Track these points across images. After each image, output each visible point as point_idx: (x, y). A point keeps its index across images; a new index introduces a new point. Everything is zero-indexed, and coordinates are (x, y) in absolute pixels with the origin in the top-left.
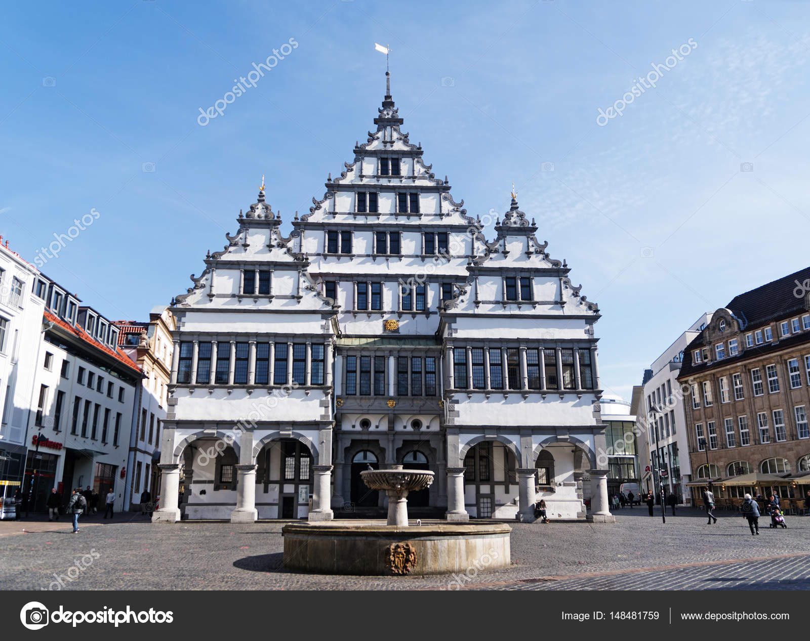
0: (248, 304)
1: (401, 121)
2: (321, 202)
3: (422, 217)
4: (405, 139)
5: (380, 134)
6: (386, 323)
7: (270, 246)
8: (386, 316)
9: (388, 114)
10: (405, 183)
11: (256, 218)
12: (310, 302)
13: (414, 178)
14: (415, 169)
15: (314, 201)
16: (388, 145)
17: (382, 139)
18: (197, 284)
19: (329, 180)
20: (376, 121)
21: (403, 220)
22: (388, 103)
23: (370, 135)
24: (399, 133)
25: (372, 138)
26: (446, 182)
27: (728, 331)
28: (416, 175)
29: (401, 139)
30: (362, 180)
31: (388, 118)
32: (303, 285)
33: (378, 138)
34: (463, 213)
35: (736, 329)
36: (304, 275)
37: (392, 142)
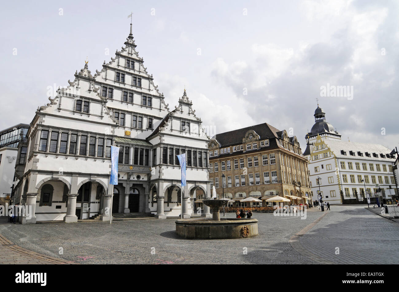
0: (77, 116)
1: (136, 46)
2: (101, 73)
3: (142, 89)
4: (137, 54)
5: (127, 49)
6: (126, 132)
7: (90, 91)
8: (126, 129)
9: (131, 42)
10: (136, 73)
11: (84, 76)
12: (107, 119)
13: (140, 72)
14: (141, 68)
15: (97, 71)
16: (130, 55)
17: (127, 52)
18: (52, 102)
19: (104, 63)
20: (125, 43)
21: (134, 89)
22: (131, 37)
23: (122, 48)
24: (135, 51)
25: (123, 50)
26: (152, 77)
27: (215, 147)
28: (141, 71)
29: (135, 54)
30: (118, 67)
31: (131, 44)
32: (104, 111)
33: (126, 51)
34: (158, 91)
35: (218, 147)
36: (105, 107)
37: (132, 54)
